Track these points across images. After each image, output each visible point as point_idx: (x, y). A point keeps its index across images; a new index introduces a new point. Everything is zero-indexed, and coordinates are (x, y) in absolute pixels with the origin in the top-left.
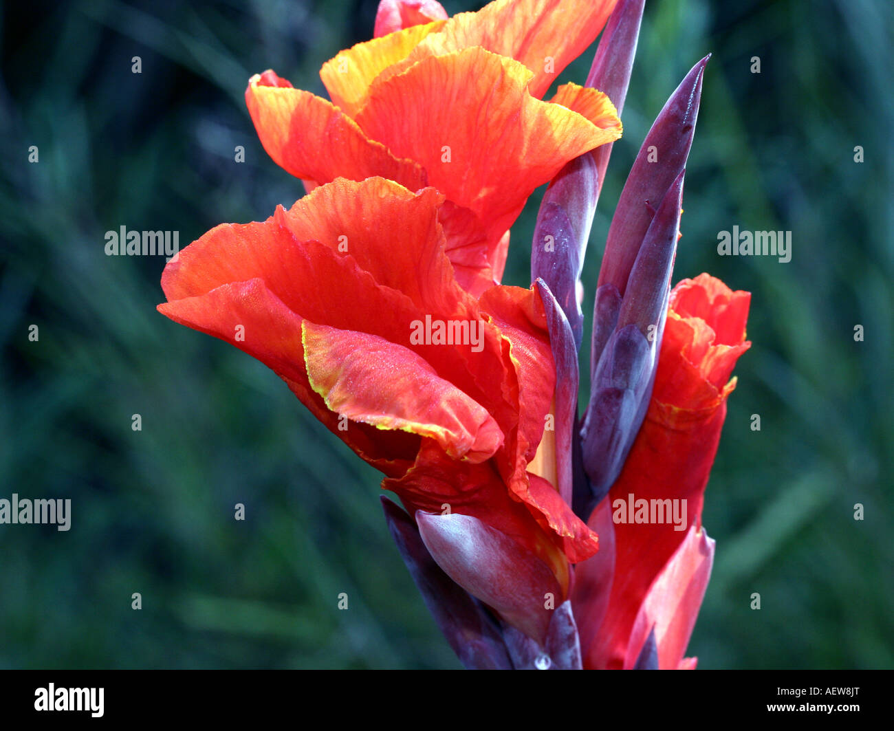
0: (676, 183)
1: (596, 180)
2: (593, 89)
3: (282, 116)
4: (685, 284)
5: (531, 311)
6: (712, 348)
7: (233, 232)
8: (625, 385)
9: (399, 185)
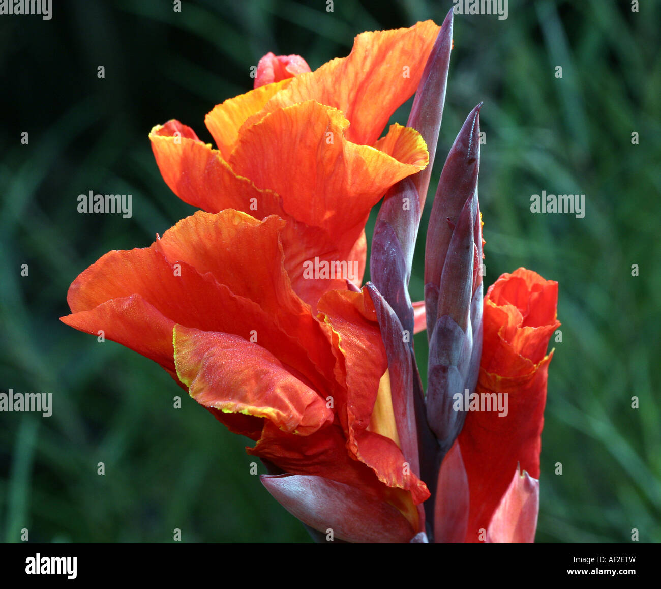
0: (467, 204)
1: (417, 201)
2: (411, 129)
3: (173, 158)
4: (504, 277)
5: (362, 308)
6: (520, 329)
7: (120, 257)
8: (448, 362)
9: (247, 215)
